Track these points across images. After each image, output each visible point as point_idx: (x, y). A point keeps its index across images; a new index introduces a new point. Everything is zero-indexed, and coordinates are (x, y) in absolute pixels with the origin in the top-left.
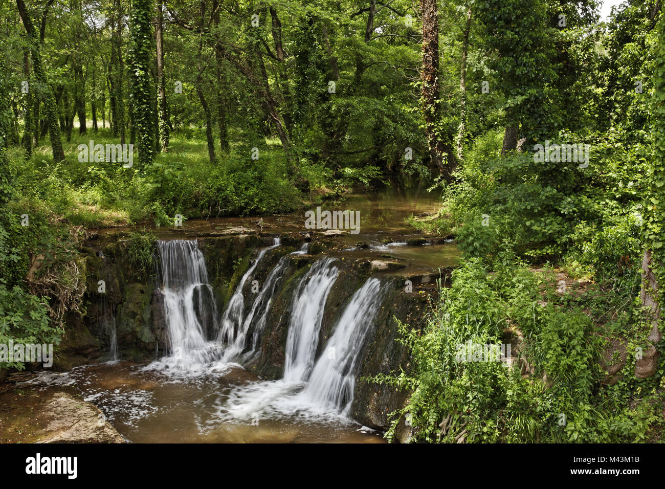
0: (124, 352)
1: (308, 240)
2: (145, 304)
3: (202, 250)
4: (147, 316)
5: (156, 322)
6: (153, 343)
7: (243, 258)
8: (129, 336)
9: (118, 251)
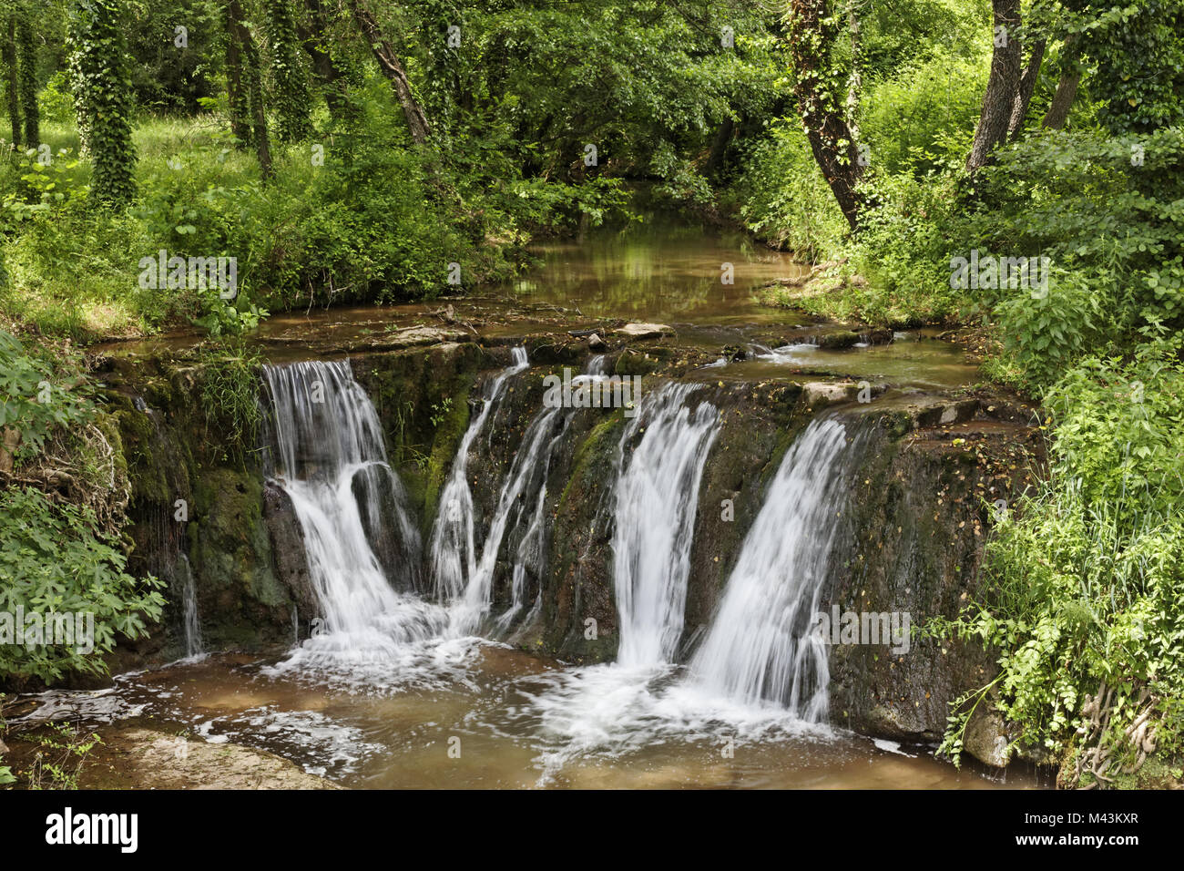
0: (213, 633)
1: (598, 349)
2: (253, 516)
3: (364, 383)
4: (262, 544)
5: (284, 559)
6: (285, 607)
7: (451, 396)
8: (226, 597)
9: (177, 395)
